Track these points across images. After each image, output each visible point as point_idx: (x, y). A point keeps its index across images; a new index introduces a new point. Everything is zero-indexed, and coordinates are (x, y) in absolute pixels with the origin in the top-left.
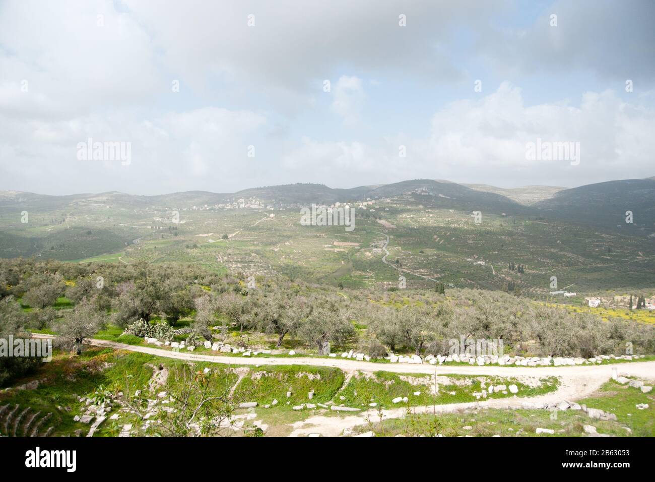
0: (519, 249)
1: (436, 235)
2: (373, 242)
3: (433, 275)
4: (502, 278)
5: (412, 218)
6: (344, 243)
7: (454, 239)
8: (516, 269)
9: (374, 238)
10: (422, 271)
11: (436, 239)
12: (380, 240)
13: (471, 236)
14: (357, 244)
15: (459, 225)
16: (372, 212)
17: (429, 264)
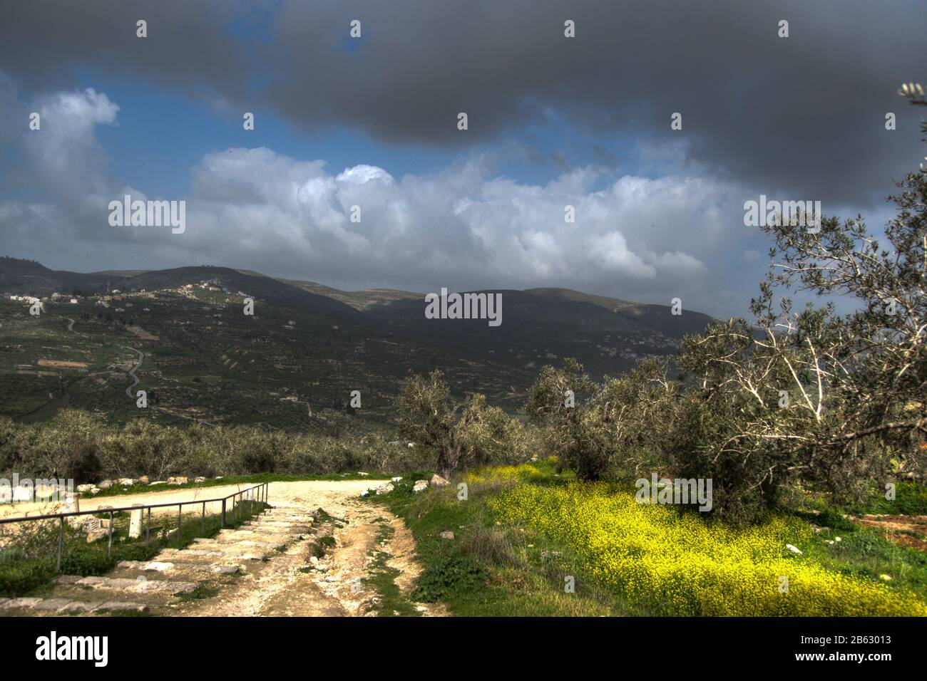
0: (352, 378)
1: (227, 354)
2: (114, 362)
3: (212, 417)
4: (321, 421)
5: (188, 325)
6: (58, 362)
7: (253, 361)
8: (344, 409)
9: (117, 355)
10: (194, 410)
11: (225, 361)
12: (127, 360)
13: (281, 358)
14: (83, 365)
15: (264, 340)
16: (119, 313)
17: (206, 399)
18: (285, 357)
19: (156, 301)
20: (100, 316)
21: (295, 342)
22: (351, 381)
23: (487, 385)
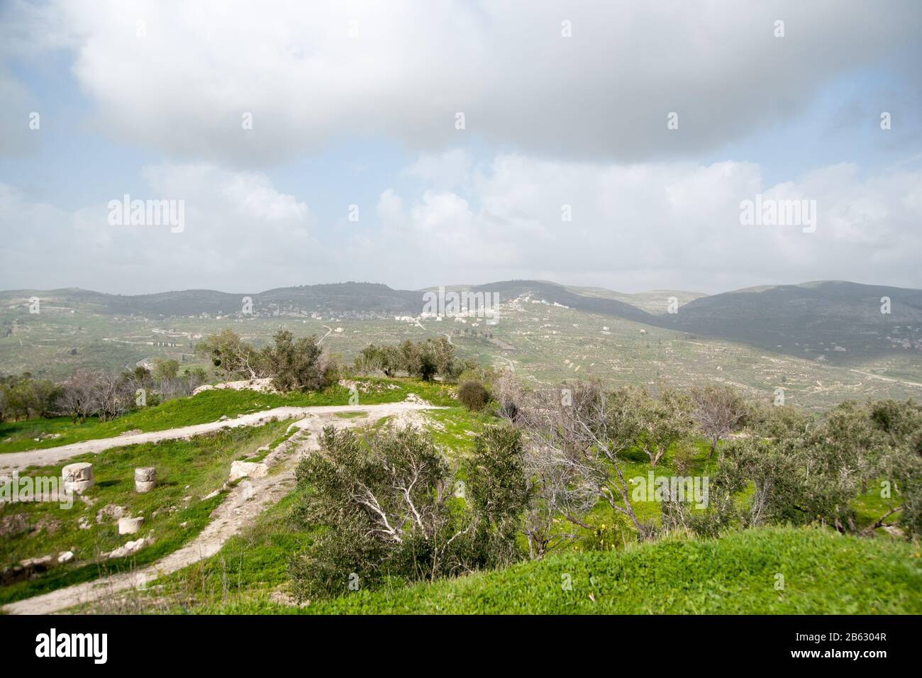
1: (568, 359)
11: (569, 365)
16: (476, 327)
20: (465, 330)
23: (795, 380)
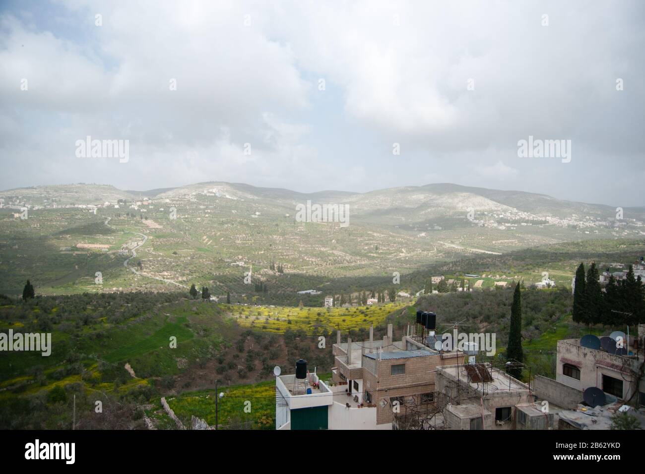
2: (127, 243)
3: (178, 278)
5: (186, 218)
7: (222, 239)
8: (276, 269)
9: (130, 239)
10: (166, 273)
12: (134, 241)
13: (241, 236)
14: (106, 246)
15: (233, 224)
18: (244, 236)
19: (170, 204)
20: (128, 214)
21: (253, 226)
22: (287, 249)
